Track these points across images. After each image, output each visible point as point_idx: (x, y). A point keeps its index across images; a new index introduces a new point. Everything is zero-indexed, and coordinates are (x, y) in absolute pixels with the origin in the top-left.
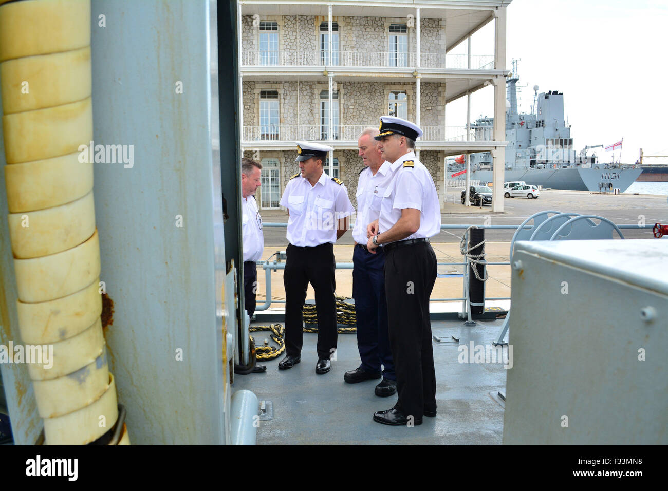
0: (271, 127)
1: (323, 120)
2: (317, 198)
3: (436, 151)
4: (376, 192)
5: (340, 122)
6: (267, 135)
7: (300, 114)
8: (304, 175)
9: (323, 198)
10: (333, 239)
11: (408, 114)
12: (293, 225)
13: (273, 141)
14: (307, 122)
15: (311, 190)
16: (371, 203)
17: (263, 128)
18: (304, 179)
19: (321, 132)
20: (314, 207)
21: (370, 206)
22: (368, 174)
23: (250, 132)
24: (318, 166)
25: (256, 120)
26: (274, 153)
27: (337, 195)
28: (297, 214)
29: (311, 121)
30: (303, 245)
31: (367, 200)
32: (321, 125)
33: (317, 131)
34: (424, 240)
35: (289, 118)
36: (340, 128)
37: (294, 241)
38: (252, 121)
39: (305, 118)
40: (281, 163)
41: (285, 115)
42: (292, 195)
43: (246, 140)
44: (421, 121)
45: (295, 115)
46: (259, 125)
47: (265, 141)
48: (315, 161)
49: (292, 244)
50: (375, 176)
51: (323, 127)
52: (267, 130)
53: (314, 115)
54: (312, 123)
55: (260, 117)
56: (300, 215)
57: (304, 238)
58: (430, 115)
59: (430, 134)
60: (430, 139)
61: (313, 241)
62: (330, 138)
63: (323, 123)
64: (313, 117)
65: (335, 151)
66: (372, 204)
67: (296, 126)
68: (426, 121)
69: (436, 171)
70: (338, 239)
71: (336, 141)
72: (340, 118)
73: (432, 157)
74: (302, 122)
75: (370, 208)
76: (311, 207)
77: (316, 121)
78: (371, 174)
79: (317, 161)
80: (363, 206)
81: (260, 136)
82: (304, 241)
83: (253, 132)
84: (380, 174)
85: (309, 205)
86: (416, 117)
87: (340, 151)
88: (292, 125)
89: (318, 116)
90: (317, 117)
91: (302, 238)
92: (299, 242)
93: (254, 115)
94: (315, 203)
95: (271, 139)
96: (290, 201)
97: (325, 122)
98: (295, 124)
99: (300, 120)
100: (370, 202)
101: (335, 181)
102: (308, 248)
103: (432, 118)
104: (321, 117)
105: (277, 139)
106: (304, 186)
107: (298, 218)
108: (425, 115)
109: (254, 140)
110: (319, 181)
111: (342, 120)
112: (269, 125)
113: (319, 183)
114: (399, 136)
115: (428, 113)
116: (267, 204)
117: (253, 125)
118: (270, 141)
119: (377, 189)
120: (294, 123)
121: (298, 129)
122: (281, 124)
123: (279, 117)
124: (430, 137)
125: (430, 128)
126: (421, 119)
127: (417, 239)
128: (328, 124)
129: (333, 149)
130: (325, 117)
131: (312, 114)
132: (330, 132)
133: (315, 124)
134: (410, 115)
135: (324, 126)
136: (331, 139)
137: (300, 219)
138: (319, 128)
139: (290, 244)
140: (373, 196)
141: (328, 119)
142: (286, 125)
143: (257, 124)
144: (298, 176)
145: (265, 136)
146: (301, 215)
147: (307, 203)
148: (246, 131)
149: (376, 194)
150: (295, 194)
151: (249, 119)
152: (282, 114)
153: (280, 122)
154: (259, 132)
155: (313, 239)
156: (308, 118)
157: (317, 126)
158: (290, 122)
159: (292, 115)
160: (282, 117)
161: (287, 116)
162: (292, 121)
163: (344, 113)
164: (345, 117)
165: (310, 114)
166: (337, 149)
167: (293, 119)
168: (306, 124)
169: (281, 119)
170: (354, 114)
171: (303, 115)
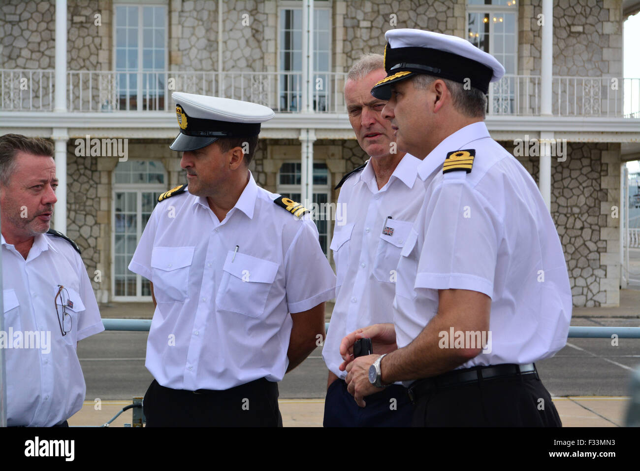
0: (145, 75)
1: (288, 58)
2: (231, 254)
3: (596, 145)
4: (388, 232)
5: (334, 66)
6: (134, 98)
7: (225, 42)
8: (195, 187)
9: (249, 252)
10: (277, 370)
11: (520, 43)
12: (165, 330)
13: (149, 114)
14: (243, 63)
15: (216, 230)
16: (375, 265)
17: (123, 77)
18: (196, 199)
19: (280, 92)
20: (225, 277)
21: (372, 271)
22: (365, 184)
23: (86, 88)
24: (235, 165)
25: (103, 56)
26: (151, 146)
27: (292, 246)
28: (175, 299)
29: (254, 61)
30: (191, 384)
31: (363, 256)
32: (281, 72)
33: (269, 87)
34: (514, 371)
35: (194, 51)
36: (333, 81)
37: (166, 375)
38: (93, 59)
39: (238, 54)
40: (169, 173)
41: (184, 45)
42: (160, 245)
43: (76, 108)
44: (554, 64)
45: (212, 45)
46: (110, 69)
47: (128, 113)
48: (225, 149)
49: (163, 382)
50: (384, 188)
51: (286, 76)
52: (133, 85)
53: (264, 43)
54: (258, 64)
55: (115, 49)
56: (181, 301)
57: (195, 365)
58: (580, 47)
59: (580, 99)
60: (580, 114)
61: (222, 375)
62: (304, 109)
63: (287, 67)
64: (260, 47)
65: (319, 144)
66: (379, 267)
67: (213, 73)
68: (570, 65)
69: (598, 202)
70: (289, 369)
71: (322, 115)
72: (334, 54)
73: (586, 162)
74: (230, 63)
75: (372, 277)
76: (214, 278)
77: (269, 60)
78: (374, 184)
79: (231, 151)
80: (352, 273)
81: (114, 103)
82: (193, 374)
83: (96, 88)
84: (398, 183)
85: (208, 273)
86: (540, 52)
87: (333, 142)
88: (201, 70)
89: (275, 47)
90: (271, 49)
91: (188, 365)
92: (181, 378)
93: (97, 41)
94: (227, 267)
95: (145, 107)
96: (154, 263)
97: (295, 62)
98: (210, 67)
99: (224, 57)
100: (370, 261)
101: (284, 207)
102: (205, 394)
103: (585, 56)
104: (281, 50)
105: (162, 107)
106: (196, 218)
107: (178, 310)
108: (567, 46)
109: (95, 109)
110: (237, 206)
111: (340, 58)
112: (140, 71)
113: (238, 210)
114: (428, 79)
115: (574, 41)
116: (130, 284)
117: (95, 67)
118: (140, 113)
119: (390, 224)
120: (207, 64)
121: (217, 81)
122: (173, 67)
123: (166, 50)
124: (580, 108)
125: (580, 83)
126: (555, 57)
127: (491, 366)
128: (300, 69)
129: (313, 137)
130: (295, 51)
131: (259, 41)
132: (307, 94)
133: (264, 68)
134: (527, 48)
135: (289, 73)
136: (307, 111)
137: (183, 309)
138: (276, 79)
139: (155, 382)
140: (380, 245)
141: (301, 55)
142: (185, 69)
143: (105, 66)
144: (181, 192)
145: (126, 103)
146: (187, 301)
147: (202, 266)
148: (76, 86)
149: (387, 238)
150: (169, 242)
151: (84, 53)
152: (174, 42)
153: (170, 62)
154: (110, 90)
155: (220, 369)
156: (247, 52)
157: (270, 73)
158: (196, 62)
159: (203, 42)
160: (174, 47)
161: (188, 46)
162: (201, 61)
163: (344, 41)
164: (348, 48)
165: (253, 43)
166: (323, 136)
167: (205, 54)
168: (241, 69)
169: (173, 54)
170: (371, 43)
171: (232, 44)
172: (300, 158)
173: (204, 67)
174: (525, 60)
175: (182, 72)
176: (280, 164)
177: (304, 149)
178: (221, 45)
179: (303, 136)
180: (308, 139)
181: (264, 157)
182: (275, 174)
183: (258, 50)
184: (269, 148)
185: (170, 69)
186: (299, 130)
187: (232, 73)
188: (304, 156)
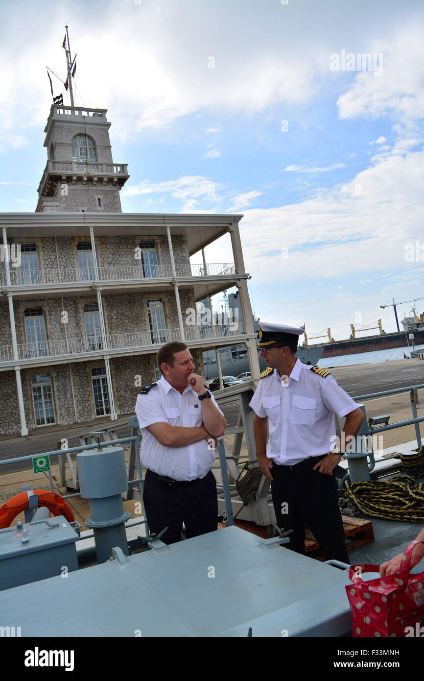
0: (39, 344)
6: (36, 352)
7: (67, 329)
11: (166, 319)
13: (42, 357)
14: (74, 335)
17: (30, 345)
19: (88, 344)
25: (23, 338)
26: (45, 369)
33: (84, 343)
35: (56, 333)
36: (107, 338)
38: (19, 340)
39: (72, 332)
40: (52, 378)
41: (52, 331)
45: (62, 330)
46: (26, 343)
52: (35, 347)
53: (81, 327)
54: (79, 335)
55: (26, 335)
62: (104, 348)
65: (111, 360)
67: (64, 340)
74: (70, 336)
77: (83, 333)
83: (21, 350)
88: (59, 339)
90: (83, 329)
93: (20, 333)
95: (40, 355)
99: (67, 334)
104: (87, 329)
105: (47, 354)
112: (37, 342)
116: (42, 420)
117: (20, 343)
120: (61, 337)
121: (66, 343)
122: (49, 339)
123: (45, 333)
129: (109, 357)
131: (79, 327)
133: (82, 336)
134: (168, 320)
138: (86, 340)
143: (24, 342)
152: (49, 331)
153: (48, 338)
154: (26, 350)
156: (75, 331)
157: (84, 338)
158: (57, 337)
159: (59, 329)
160: (49, 332)
161: (54, 331)
162: (59, 336)
163: (108, 324)
164: (110, 327)
165: (77, 328)
166: (112, 357)
167: (60, 333)
168: (74, 338)
169: (49, 335)
170: (117, 324)
171: (69, 329)
172: (105, 365)
173: (61, 338)
174: (168, 324)
175: (53, 341)
176: (91, 369)
177: (106, 362)
178: (66, 329)
179: (105, 358)
180: (107, 358)
181: (86, 367)
182: (90, 373)
183: (79, 330)
184: (87, 364)
185: (48, 341)
186: (104, 356)
187: (71, 339)
188: (106, 364)
